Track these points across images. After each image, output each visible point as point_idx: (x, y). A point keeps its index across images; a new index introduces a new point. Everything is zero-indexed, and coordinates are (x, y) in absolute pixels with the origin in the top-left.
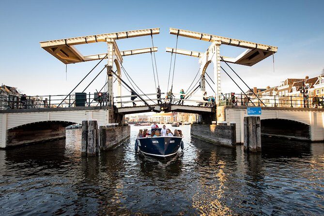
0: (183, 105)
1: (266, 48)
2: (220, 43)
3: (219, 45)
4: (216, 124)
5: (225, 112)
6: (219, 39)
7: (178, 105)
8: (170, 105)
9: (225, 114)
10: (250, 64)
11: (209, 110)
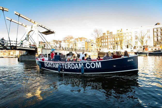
0: (22, 47)
1: (52, 31)
2: (39, 25)
3: (38, 26)
4: (38, 54)
5: (42, 50)
6: (38, 24)
7: (20, 47)
8: (16, 46)
9: (42, 51)
10: (46, 34)
11: (34, 49)
